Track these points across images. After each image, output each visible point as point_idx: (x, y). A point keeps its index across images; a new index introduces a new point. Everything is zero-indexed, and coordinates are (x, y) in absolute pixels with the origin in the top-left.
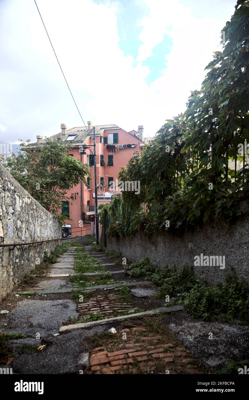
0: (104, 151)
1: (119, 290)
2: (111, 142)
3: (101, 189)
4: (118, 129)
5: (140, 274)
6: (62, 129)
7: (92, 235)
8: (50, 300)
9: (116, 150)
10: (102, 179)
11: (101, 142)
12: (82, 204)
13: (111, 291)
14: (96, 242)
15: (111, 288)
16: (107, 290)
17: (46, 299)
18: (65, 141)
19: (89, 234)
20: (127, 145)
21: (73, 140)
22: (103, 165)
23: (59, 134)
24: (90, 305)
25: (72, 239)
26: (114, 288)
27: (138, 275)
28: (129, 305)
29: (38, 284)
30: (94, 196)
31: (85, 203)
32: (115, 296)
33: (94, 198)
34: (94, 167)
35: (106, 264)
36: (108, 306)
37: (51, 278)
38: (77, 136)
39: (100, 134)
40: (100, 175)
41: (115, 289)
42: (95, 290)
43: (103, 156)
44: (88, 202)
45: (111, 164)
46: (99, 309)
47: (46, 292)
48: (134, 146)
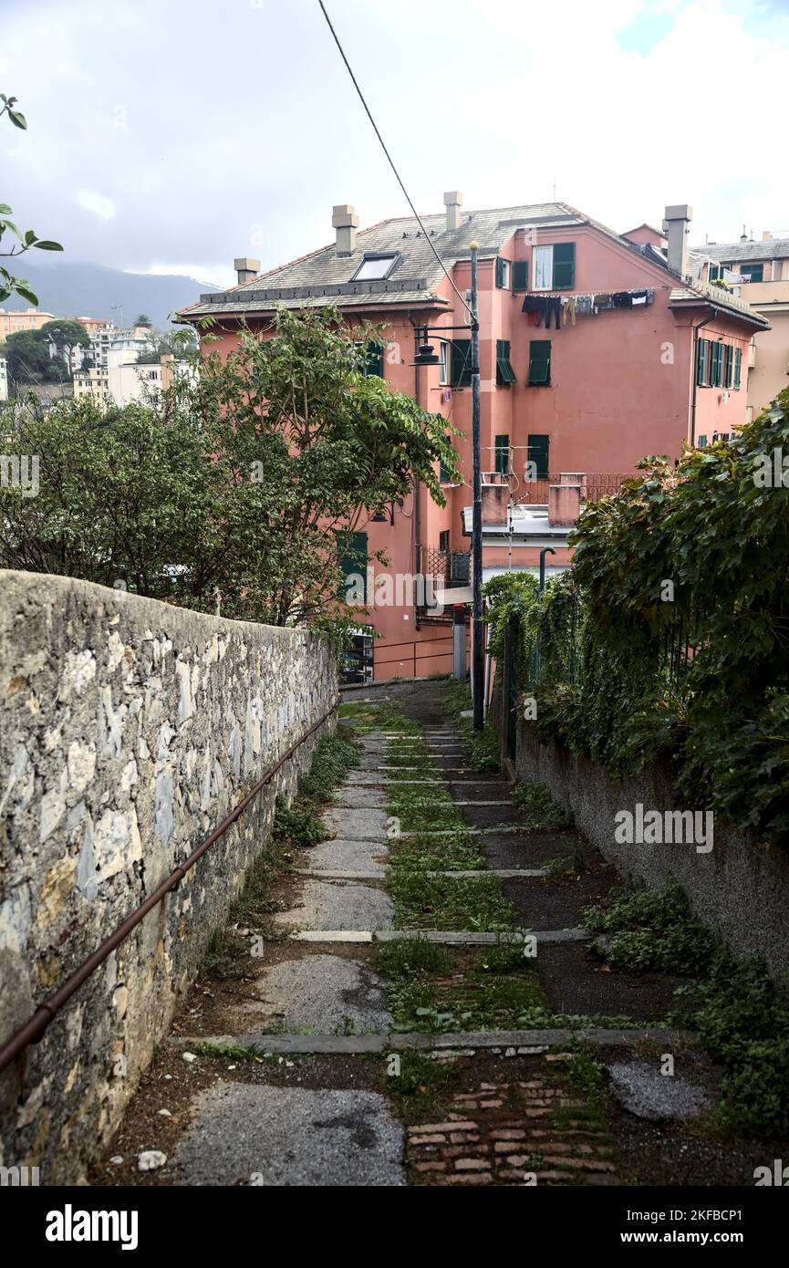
0: (512, 323)
1: (562, 1067)
2: (542, 281)
3: (498, 497)
4: (574, 222)
5: (647, 963)
6: (338, 228)
7: (457, 676)
8: (307, 1088)
9: (565, 317)
10: (502, 440)
11: (500, 285)
12: (418, 548)
13: (532, 1065)
14: (471, 713)
15: (532, 1050)
16: (518, 1055)
17: (294, 1084)
18: (351, 281)
19: (443, 672)
20: (615, 297)
21: (384, 279)
22: (507, 384)
23: (327, 249)
24: (454, 1138)
25: (379, 691)
26: (545, 1052)
27: (641, 967)
28: (600, 1159)
29: (260, 984)
30: (469, 526)
31: (432, 541)
32: (549, 1093)
33: (469, 534)
34: (469, 390)
35: (513, 873)
36: (520, 1152)
37: (304, 944)
38: (401, 260)
39: (496, 250)
40: (496, 422)
41: (550, 1058)
42: (472, 1053)
43: (507, 343)
44: (444, 537)
45: (540, 377)
46: (487, 1164)
47: (293, 1044)
48: (642, 300)
